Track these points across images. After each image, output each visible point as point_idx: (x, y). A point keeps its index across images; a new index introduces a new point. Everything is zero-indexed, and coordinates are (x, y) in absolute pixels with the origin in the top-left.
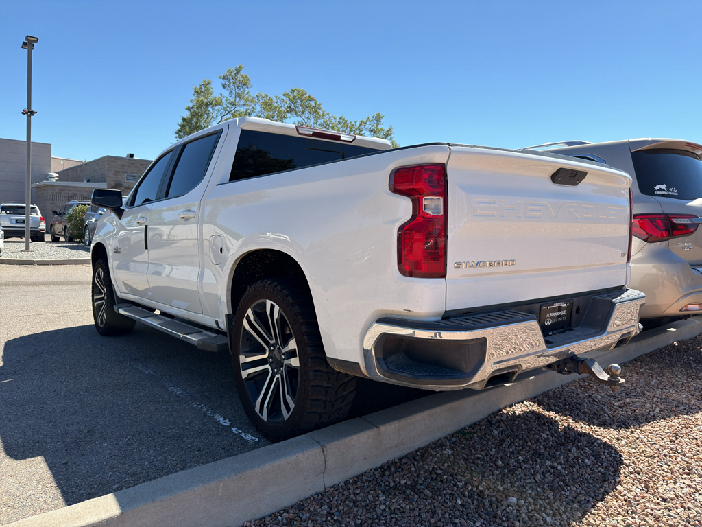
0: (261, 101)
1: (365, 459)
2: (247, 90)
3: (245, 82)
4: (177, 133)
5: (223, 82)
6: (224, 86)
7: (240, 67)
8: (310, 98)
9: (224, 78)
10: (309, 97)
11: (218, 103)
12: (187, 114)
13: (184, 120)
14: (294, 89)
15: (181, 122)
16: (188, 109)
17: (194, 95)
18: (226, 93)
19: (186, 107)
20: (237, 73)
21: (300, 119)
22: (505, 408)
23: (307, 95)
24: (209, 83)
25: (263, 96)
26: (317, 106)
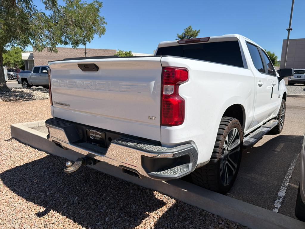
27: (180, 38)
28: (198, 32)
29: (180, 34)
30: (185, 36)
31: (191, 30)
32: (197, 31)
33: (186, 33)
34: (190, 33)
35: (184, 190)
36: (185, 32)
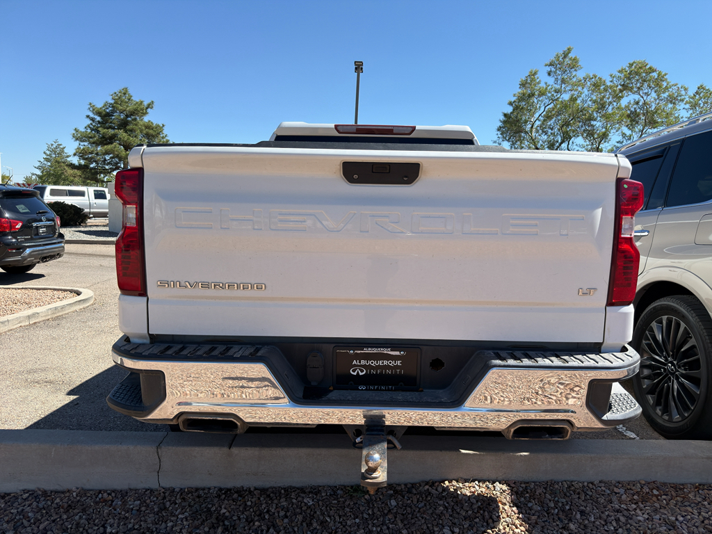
0: (589, 83)
1: (210, 474)
2: (574, 73)
3: (574, 65)
4: (498, 130)
5: (548, 69)
6: (549, 74)
7: (568, 49)
8: (652, 70)
9: (551, 64)
10: (650, 68)
11: (542, 94)
12: (509, 110)
13: (505, 115)
14: (631, 62)
15: (502, 118)
16: (511, 104)
17: (520, 88)
18: (551, 80)
19: (507, 102)
20: (565, 57)
21: (637, 97)
22: (450, 481)
23: (648, 67)
24: (535, 73)
25: (591, 76)
26: (661, 78)
27: (99, 114)
28: (149, 105)
29: (99, 105)
30: (113, 111)
31: (129, 99)
32: (146, 103)
33: (116, 103)
34: (128, 106)
35: (522, 454)
36: (113, 102)
